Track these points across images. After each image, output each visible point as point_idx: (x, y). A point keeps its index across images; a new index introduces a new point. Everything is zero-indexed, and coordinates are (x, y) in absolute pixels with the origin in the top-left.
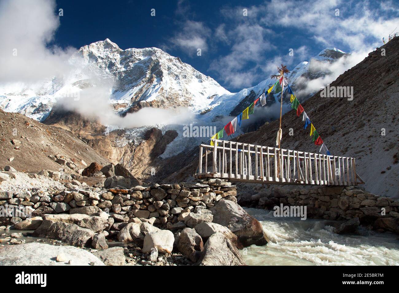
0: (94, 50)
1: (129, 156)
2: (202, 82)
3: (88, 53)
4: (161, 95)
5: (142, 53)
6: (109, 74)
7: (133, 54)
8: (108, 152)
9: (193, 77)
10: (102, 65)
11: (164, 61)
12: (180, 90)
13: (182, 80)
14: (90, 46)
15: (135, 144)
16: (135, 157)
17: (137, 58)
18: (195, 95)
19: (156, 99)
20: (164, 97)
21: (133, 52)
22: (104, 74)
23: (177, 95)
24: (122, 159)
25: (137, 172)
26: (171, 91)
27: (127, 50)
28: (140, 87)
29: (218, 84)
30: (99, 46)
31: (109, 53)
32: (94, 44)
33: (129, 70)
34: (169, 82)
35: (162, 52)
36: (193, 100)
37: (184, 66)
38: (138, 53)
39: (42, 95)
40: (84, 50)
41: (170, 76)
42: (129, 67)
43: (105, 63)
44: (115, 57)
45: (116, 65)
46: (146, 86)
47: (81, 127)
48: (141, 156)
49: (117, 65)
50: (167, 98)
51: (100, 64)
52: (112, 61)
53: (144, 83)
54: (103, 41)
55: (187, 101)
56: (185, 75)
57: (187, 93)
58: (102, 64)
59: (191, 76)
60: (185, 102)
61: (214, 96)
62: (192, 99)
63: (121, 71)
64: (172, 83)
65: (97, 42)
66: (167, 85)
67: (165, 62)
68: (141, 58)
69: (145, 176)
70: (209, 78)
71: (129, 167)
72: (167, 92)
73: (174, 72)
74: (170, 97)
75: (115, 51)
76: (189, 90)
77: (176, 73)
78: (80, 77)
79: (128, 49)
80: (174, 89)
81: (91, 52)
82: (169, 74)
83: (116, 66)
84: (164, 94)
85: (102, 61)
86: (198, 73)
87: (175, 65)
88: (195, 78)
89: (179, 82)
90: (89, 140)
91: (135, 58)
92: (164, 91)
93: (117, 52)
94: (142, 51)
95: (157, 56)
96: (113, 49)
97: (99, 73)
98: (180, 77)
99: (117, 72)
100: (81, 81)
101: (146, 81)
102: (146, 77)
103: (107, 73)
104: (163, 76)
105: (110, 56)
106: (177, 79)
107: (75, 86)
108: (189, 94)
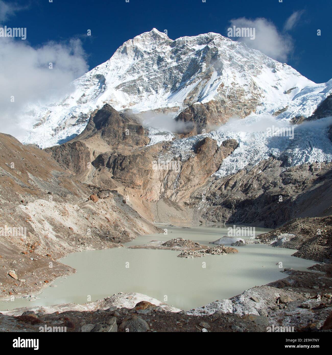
0: (139, 44)
1: (175, 174)
2: (276, 72)
3: (132, 48)
4: (221, 93)
5: (196, 42)
6: (157, 72)
7: (185, 44)
8: (148, 171)
9: (264, 66)
10: (148, 62)
11: (225, 48)
12: (246, 85)
13: (248, 72)
14: (134, 40)
15: (182, 159)
16: (182, 176)
17: (190, 48)
18: (266, 90)
19: (214, 99)
20: (225, 96)
21: (186, 42)
22: (151, 73)
23: (241, 92)
24: (166, 179)
25: (184, 195)
26: (234, 87)
27: (177, 39)
28: (194, 85)
29: (298, 73)
30: (144, 38)
31: (156, 46)
32: (138, 37)
33: (181, 65)
34: (231, 75)
35: (221, 37)
36: (264, 97)
37: (251, 53)
38: (191, 42)
39: (84, 103)
40: (128, 46)
41: (232, 68)
42: (181, 61)
43: (152, 58)
44: (163, 50)
45: (164, 60)
46: (202, 83)
47: (120, 140)
48: (190, 174)
49: (167, 60)
50: (229, 97)
51: (146, 60)
52: (160, 55)
53: (199, 79)
54: (148, 32)
55: (255, 99)
56: (253, 65)
57: (255, 89)
58: (149, 60)
59: (260, 66)
60: (252, 101)
61: (291, 89)
62: (262, 95)
63: (171, 67)
64: (235, 76)
65: (142, 35)
66: (228, 79)
67: (226, 50)
68: (195, 48)
69: (193, 200)
70: (285, 66)
71: (175, 189)
72: (229, 88)
73: (237, 62)
74: (232, 95)
75: (163, 43)
76: (258, 84)
77: (240, 63)
78: (124, 79)
79: (179, 39)
80: (237, 84)
81: (135, 47)
82: (231, 65)
83: (165, 62)
84: (224, 91)
85: (148, 56)
86: (269, 60)
87: (239, 53)
88: (266, 68)
89: (245, 75)
90: (125, 157)
91: (188, 49)
92: (224, 88)
93: (165, 44)
94: (196, 39)
95: (215, 43)
96: (161, 41)
97: (145, 71)
98: (246, 68)
99: (166, 68)
100: (125, 83)
101: (201, 77)
102: (201, 71)
103: (155, 71)
104: (223, 69)
105: (157, 49)
106: (242, 70)
107: (118, 90)
108: (259, 89)
